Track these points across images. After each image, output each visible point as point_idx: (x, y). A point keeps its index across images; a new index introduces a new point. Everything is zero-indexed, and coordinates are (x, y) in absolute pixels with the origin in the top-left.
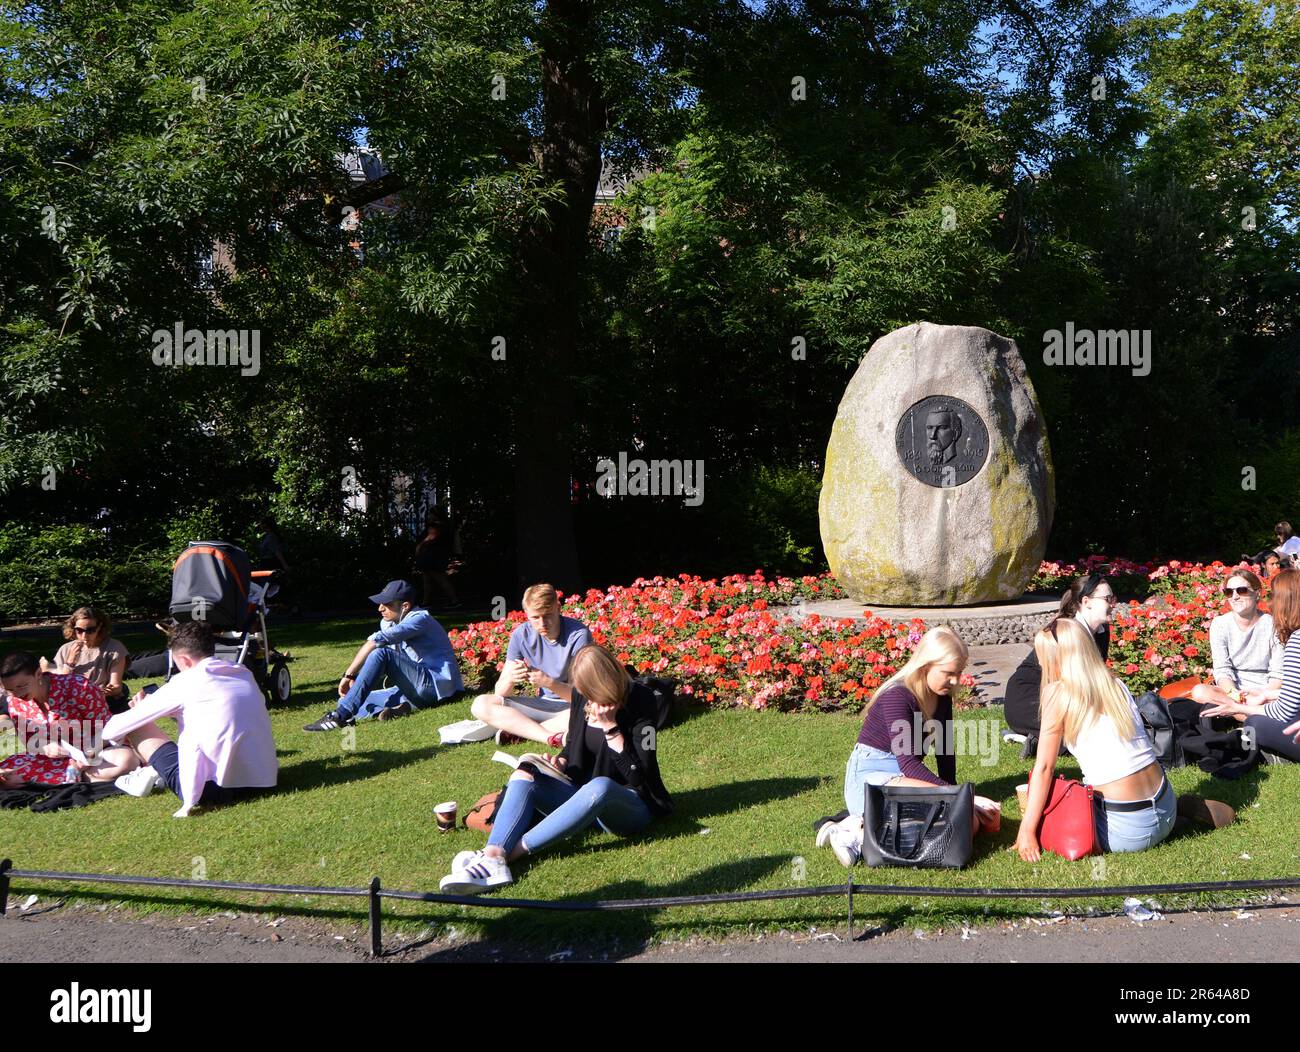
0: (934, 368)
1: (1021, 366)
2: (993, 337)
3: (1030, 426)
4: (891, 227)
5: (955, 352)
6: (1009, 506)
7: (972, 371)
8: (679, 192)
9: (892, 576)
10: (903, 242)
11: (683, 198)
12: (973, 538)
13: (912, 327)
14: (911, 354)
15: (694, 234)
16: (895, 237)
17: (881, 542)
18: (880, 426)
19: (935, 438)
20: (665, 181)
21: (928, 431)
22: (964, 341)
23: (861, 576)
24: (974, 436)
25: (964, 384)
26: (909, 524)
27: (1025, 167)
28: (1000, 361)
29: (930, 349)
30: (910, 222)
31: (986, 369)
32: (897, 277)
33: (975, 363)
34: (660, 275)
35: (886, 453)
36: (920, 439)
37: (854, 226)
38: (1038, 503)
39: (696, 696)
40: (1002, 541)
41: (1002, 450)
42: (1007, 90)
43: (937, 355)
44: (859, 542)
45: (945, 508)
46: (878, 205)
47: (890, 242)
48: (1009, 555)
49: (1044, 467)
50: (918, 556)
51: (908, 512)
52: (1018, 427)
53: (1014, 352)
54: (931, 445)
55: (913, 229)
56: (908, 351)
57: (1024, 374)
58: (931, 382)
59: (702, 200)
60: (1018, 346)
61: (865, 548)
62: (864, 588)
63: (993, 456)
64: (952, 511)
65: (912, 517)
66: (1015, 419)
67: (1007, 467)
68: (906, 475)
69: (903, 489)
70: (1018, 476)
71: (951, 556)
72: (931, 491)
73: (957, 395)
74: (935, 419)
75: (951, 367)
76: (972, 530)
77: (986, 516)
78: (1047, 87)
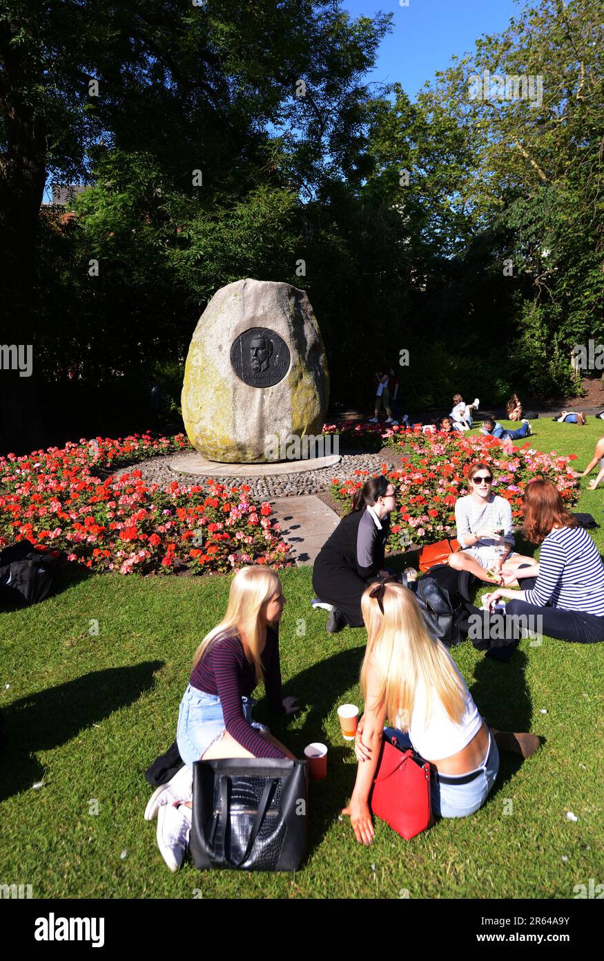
0: (255, 309)
1: (310, 308)
2: (293, 289)
3: (315, 347)
4: (227, 216)
5: (269, 298)
6: (303, 400)
7: (280, 312)
8: (106, 201)
9: (228, 445)
10: (235, 226)
11: (109, 204)
12: (280, 420)
13: (241, 282)
14: (240, 300)
15: (115, 225)
16: (230, 223)
17: (221, 424)
18: (220, 348)
19: (256, 355)
20: (97, 194)
21: (251, 351)
22: (274, 292)
23: (209, 445)
24: (281, 355)
25: (275, 319)
26: (239, 412)
27: (306, 188)
28: (297, 305)
29: (253, 296)
30: (239, 213)
31: (288, 310)
32: (232, 247)
33: (282, 306)
34: (95, 248)
35: (224, 366)
36: (247, 356)
37: (203, 214)
38: (320, 397)
39: (79, 561)
40: (298, 421)
41: (298, 363)
42: (296, 140)
43: (257, 301)
44: (207, 424)
45: (262, 402)
46: (219, 202)
47: (227, 226)
48: (302, 430)
49: (324, 373)
50: (245, 434)
51: (239, 404)
52: (308, 348)
53: (305, 299)
54: (253, 360)
55: (241, 217)
56: (238, 298)
57: (312, 313)
58: (253, 319)
59: (119, 205)
60: (308, 295)
61: (210, 427)
62: (210, 452)
63: (293, 367)
64: (267, 403)
65: (241, 408)
66: (306, 342)
67: (301, 374)
68: (237, 380)
69: (235, 389)
70: (308, 380)
71: (266, 432)
72: (253, 390)
73: (270, 327)
74: (255, 343)
75: (267, 309)
76: (279, 415)
77: (288, 406)
78: (319, 140)
